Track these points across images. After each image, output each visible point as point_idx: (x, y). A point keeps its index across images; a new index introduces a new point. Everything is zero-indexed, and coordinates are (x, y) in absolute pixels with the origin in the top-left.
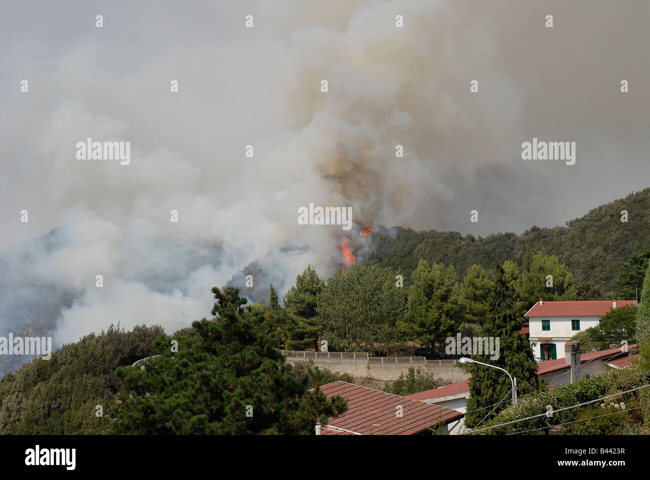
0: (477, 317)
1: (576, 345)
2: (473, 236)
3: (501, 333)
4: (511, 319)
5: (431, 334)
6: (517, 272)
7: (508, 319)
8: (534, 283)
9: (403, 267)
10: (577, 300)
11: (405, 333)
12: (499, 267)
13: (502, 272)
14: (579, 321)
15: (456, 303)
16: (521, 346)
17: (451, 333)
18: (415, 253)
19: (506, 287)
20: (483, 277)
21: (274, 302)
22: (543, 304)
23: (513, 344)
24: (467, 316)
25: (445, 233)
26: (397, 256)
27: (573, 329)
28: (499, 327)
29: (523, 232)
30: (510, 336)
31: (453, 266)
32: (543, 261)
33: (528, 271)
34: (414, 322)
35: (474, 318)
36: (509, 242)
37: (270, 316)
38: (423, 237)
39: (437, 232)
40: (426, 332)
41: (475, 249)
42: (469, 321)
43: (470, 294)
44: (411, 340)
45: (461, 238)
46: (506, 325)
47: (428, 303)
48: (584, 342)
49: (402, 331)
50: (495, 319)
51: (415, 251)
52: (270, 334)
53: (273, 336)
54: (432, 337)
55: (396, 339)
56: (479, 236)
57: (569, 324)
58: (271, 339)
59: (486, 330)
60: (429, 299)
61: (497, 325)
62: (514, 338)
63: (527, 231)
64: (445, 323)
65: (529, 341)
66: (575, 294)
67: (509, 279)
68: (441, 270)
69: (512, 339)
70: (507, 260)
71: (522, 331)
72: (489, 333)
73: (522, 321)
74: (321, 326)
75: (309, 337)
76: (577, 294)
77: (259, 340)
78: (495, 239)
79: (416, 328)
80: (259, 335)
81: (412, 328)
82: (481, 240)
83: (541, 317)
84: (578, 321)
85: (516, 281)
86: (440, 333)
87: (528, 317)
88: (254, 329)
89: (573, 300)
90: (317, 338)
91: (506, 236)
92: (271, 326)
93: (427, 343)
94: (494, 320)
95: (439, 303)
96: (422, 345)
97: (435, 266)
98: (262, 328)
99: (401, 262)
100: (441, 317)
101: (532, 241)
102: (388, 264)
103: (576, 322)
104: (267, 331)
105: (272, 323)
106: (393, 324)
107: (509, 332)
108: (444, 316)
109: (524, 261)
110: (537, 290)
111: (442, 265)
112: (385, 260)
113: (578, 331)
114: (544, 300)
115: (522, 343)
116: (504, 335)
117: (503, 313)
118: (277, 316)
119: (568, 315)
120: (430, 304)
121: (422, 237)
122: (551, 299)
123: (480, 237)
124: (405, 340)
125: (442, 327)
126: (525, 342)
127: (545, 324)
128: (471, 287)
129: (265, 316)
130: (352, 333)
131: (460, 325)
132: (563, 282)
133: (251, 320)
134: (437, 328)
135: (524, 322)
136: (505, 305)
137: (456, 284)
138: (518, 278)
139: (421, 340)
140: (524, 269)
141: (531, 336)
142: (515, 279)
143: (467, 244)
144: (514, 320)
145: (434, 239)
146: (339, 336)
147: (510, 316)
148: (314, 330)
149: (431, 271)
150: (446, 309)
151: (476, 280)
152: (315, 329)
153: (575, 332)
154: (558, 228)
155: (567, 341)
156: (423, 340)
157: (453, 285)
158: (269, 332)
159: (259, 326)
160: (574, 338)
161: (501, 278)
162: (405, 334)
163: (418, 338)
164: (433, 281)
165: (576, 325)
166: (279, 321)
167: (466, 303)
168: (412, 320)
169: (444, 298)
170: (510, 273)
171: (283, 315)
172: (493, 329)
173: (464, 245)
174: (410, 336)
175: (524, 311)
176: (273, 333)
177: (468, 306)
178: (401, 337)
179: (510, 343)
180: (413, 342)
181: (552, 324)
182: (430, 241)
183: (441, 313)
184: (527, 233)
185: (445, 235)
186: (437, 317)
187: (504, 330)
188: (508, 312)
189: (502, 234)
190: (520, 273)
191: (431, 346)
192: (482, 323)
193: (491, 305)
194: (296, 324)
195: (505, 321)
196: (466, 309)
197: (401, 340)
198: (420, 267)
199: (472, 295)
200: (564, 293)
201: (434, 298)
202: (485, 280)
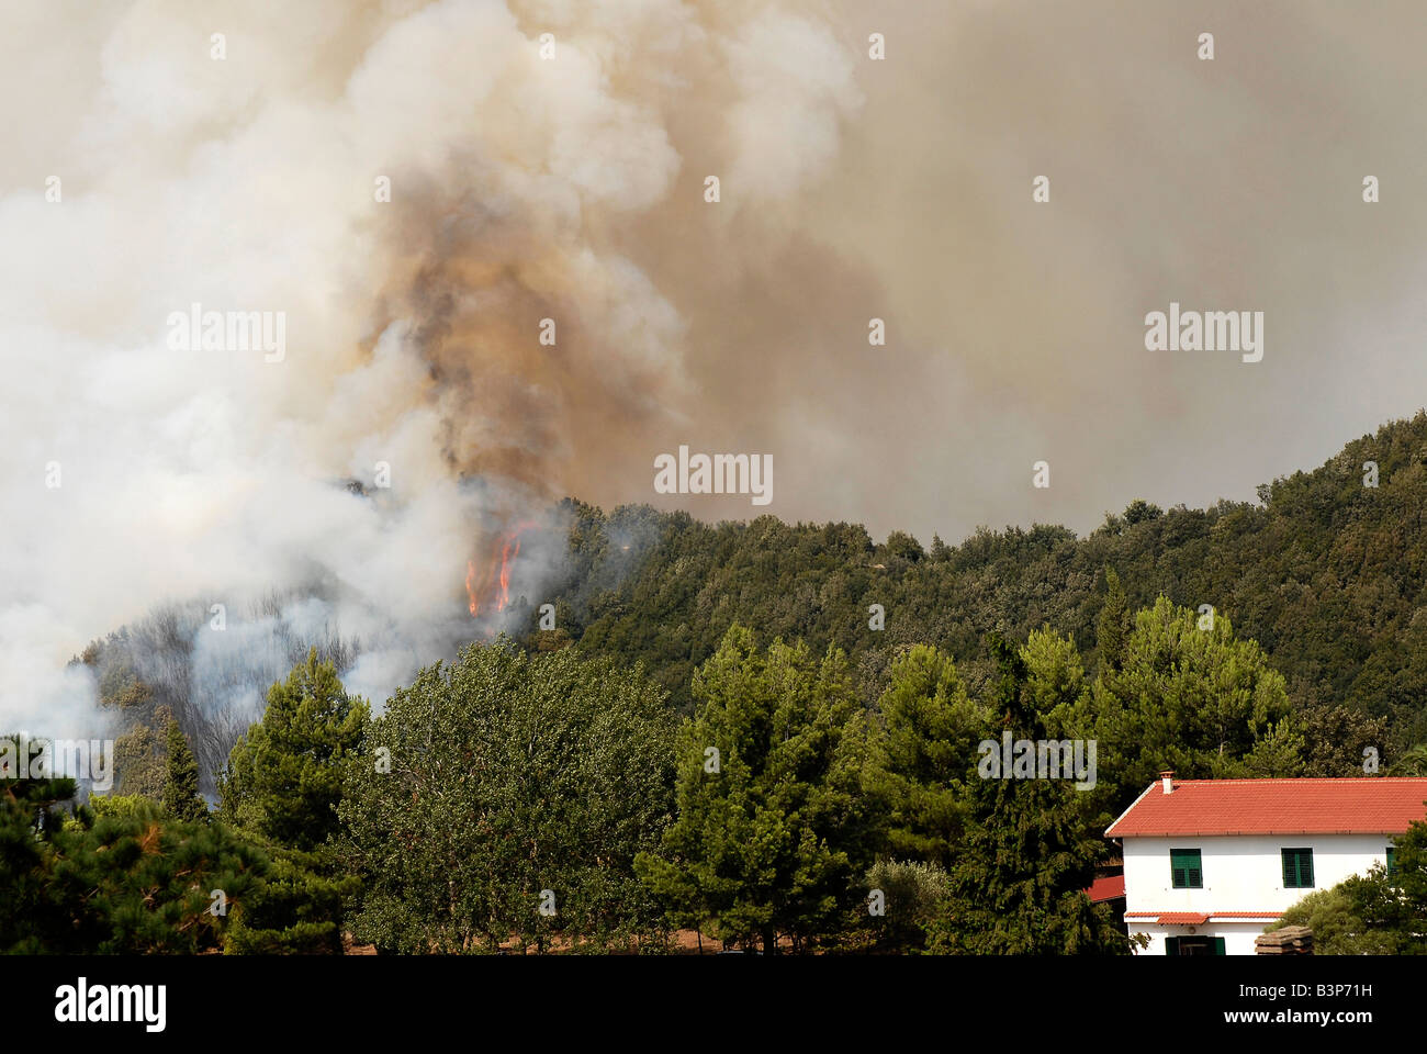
0: (928, 838)
1: (1298, 943)
2: (914, 541)
3: (1018, 898)
4: (1055, 847)
5: (759, 903)
6: (1075, 672)
7: (1043, 846)
8: (1139, 712)
9: (657, 654)
10: (1299, 775)
11: (667, 897)
12: (1009, 653)
13: (1021, 670)
14: (1309, 852)
15: (852, 786)
16: (1092, 945)
17: (833, 899)
18: (700, 602)
19: (1034, 726)
20: (951, 689)
21: (182, 789)
22: (1175, 788)
23: (1062, 937)
24: (894, 834)
25: (812, 528)
26: (634, 616)
27: (1290, 881)
28: (1009, 875)
29: (1100, 523)
30: (1053, 909)
31: (840, 652)
32: (1176, 631)
33: (1118, 666)
34: (697, 857)
35: (921, 843)
36: (1049, 561)
37: (161, 841)
38: (731, 546)
39: (780, 525)
40: (742, 893)
41: (921, 586)
42: (903, 855)
43: (904, 752)
44: (691, 925)
45: (869, 547)
46: (1036, 870)
47: (750, 784)
48: (1332, 933)
49: (655, 891)
50: (996, 846)
51: (701, 598)
52: (162, 911)
53: (172, 918)
54: (765, 913)
55: (635, 919)
56: (937, 538)
57: (1273, 863)
58: (164, 929)
59: (964, 886)
60: (757, 772)
61: (1004, 867)
62: (1065, 915)
63: (1112, 522)
64: (812, 863)
65: (1124, 928)
66: (1293, 751)
67: (1048, 700)
68: (796, 665)
69: (1058, 919)
70: (1039, 628)
71: (1098, 891)
72: (970, 896)
73: (1096, 852)
74: (352, 878)
75: (308, 918)
76: (1301, 751)
77: (118, 933)
78: (997, 550)
79: (707, 876)
80: (120, 912)
81: (691, 879)
82: (943, 554)
83: (1167, 837)
84: (1306, 854)
85: (1072, 704)
86: (794, 898)
87: (1120, 840)
88: (101, 890)
89: (1287, 773)
90: (339, 922)
91: (1034, 540)
92: (164, 880)
93: (747, 936)
94: (990, 848)
95: (789, 784)
96: (729, 942)
97: (778, 650)
98: (133, 889)
99: (653, 637)
100: (796, 836)
101: (1134, 558)
102: (603, 643)
103: (1297, 857)
104: (148, 898)
105: (169, 867)
106: (623, 865)
107: (1047, 893)
108: (809, 838)
109: (1101, 633)
110: (1149, 736)
111: (801, 648)
112: (593, 629)
113: (1306, 892)
114: (1180, 774)
115: (1095, 933)
116: (1029, 904)
117: (1024, 826)
118: (189, 840)
119: (1267, 831)
120: (758, 789)
121: (726, 544)
122: (1201, 772)
123: (938, 543)
124: (666, 927)
125: (801, 877)
126: (1107, 930)
127: (1183, 861)
128: (910, 729)
129: (143, 841)
130: (470, 900)
131: (867, 867)
132: (1250, 707)
133: (90, 857)
134: (784, 879)
135: (1104, 857)
136: (1032, 793)
137: (856, 717)
138: (1079, 692)
139: (723, 924)
140: (1102, 661)
141: (1130, 908)
142: (1070, 697)
143: (890, 571)
144: (1067, 848)
145: (772, 552)
146: (425, 910)
147: (1050, 836)
148: (331, 890)
149: (762, 669)
150: (815, 809)
151: (925, 703)
152: (334, 886)
153: (1296, 897)
154: (1227, 507)
155: (1268, 929)
156: (734, 922)
157: (840, 721)
158: (158, 901)
159: (119, 879)
160: (1292, 918)
161: (1017, 694)
162: (666, 901)
163: (713, 915)
164: (769, 706)
165: (1298, 869)
166: (194, 860)
167: (892, 784)
168: (692, 849)
169: (812, 768)
170: (1052, 675)
171: (212, 839)
172: (987, 883)
173: (882, 573)
174: (687, 909)
175: (1105, 816)
176: (171, 904)
177: (897, 799)
178: (653, 913)
179: (1051, 934)
180: (695, 933)
181: (1211, 864)
182: (758, 557)
183: (799, 824)
184: (1113, 528)
185: (812, 535)
186: (784, 839)
187: (1028, 886)
188: (1043, 819)
189: (1019, 533)
190: (1085, 674)
191: (760, 946)
192: (947, 860)
193: (979, 795)
194: (260, 872)
195: (1031, 851)
196: (888, 808)
197: (652, 925)
198: (725, 655)
199: (913, 756)
200: (1249, 750)
201: (773, 769)
202: (957, 704)
